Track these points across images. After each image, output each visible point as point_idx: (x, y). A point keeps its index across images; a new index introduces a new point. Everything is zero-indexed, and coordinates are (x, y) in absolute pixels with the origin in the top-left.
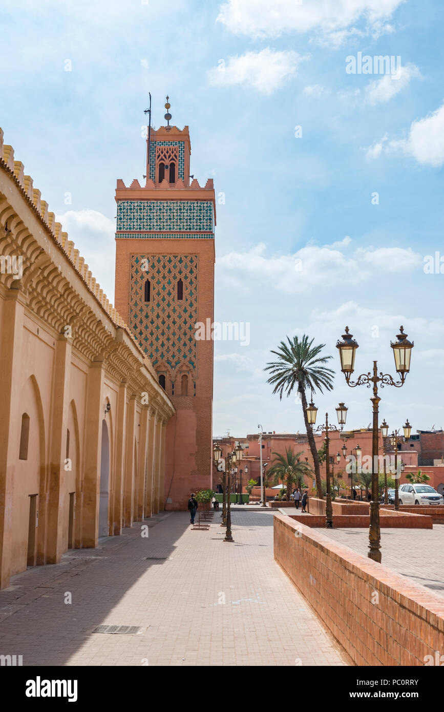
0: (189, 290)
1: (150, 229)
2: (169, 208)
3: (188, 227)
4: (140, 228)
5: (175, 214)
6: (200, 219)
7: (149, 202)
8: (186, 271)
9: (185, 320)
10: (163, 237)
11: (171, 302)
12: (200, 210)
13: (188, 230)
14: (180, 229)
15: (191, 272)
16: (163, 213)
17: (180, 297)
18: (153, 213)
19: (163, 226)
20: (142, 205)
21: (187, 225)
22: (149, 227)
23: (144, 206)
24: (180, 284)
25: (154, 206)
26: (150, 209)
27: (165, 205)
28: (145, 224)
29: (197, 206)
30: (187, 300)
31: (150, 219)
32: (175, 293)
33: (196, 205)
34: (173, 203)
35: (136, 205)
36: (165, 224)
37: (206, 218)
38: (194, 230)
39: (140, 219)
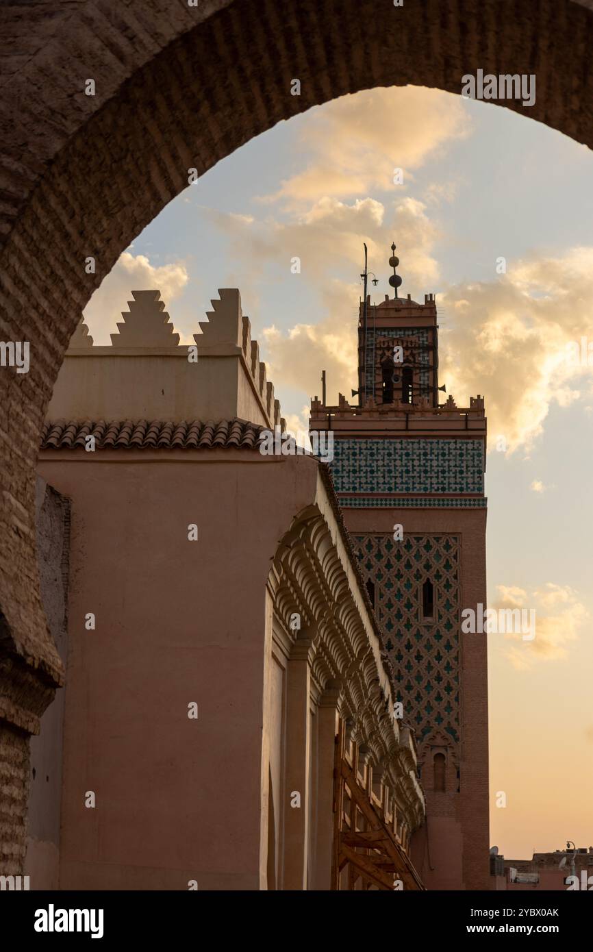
0: (443, 600)
1: (372, 489)
2: (404, 452)
3: (440, 486)
4: (354, 488)
5: (416, 463)
6: (461, 472)
7: (369, 440)
8: (438, 565)
9: (439, 653)
10: (395, 504)
11: (413, 621)
12: (461, 455)
13: (440, 492)
14: (426, 489)
15: (447, 566)
16: (395, 460)
17: (428, 611)
18: (377, 460)
19: (396, 483)
20: (357, 447)
21: (438, 483)
22: (370, 486)
23: (360, 449)
24: (428, 587)
25: (378, 449)
26: (372, 455)
27: (398, 446)
28: (363, 480)
29: (456, 449)
30: (440, 617)
31: (372, 472)
32: (419, 604)
33: (452, 446)
34: (413, 443)
35: (346, 446)
36: (399, 480)
37: (471, 469)
38: (451, 492)
39: (354, 472)
